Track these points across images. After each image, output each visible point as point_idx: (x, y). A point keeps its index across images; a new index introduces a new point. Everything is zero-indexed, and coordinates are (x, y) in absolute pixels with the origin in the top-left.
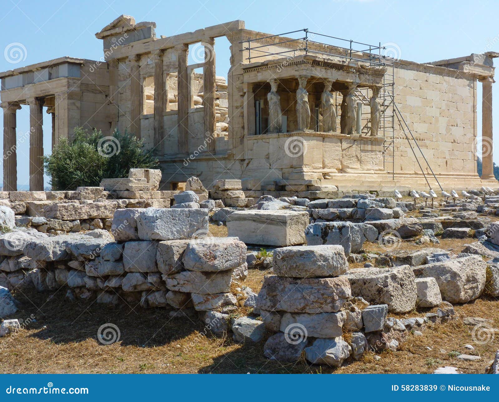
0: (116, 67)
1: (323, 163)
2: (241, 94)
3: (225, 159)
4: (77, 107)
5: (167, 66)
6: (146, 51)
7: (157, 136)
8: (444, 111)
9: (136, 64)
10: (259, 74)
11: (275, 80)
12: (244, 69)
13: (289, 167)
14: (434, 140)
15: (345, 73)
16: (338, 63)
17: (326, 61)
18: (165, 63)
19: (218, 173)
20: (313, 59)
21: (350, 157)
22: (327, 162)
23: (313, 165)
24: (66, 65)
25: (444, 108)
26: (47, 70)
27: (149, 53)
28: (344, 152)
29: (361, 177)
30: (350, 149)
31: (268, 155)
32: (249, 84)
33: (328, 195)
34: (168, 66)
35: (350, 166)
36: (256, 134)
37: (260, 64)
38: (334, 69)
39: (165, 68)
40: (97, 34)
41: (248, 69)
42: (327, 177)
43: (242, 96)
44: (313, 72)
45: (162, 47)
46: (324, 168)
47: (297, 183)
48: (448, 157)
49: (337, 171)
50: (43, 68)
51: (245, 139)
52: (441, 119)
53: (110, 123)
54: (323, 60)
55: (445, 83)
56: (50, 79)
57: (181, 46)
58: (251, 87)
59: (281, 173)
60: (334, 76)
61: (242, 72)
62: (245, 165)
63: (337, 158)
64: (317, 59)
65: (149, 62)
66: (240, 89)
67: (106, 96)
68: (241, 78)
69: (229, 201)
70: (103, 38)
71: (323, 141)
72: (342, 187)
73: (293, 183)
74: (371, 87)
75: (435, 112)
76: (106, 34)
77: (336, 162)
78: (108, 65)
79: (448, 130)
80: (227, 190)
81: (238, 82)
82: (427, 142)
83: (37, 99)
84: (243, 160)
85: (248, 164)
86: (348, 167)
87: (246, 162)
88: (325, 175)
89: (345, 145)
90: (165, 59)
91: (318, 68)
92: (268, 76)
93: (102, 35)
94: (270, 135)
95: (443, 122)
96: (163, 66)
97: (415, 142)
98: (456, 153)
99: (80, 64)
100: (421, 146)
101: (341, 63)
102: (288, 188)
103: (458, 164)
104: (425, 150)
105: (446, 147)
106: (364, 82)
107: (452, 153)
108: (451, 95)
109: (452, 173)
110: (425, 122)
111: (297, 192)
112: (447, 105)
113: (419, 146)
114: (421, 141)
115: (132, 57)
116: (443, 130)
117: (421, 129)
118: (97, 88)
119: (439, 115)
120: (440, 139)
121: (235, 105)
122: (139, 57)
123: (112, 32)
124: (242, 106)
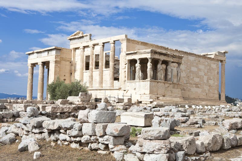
0: (75, 51)
1: (157, 93)
2: (125, 64)
3: (117, 90)
4: (58, 67)
6: (87, 45)
8: (206, 73)
9: (83, 50)
10: (133, 56)
12: (126, 54)
13: (143, 94)
14: (202, 85)
15: (167, 57)
16: (165, 53)
17: (160, 52)
21: (168, 91)
22: (159, 92)
23: (153, 94)
24: (55, 50)
28: (166, 89)
29: (172, 99)
30: (169, 87)
32: (128, 60)
33: (159, 106)
36: (130, 80)
38: (163, 55)
41: (128, 54)
42: (158, 99)
43: (126, 65)
44: (154, 56)
45: (94, 44)
46: (157, 95)
48: (207, 92)
49: (163, 96)
51: (126, 82)
52: (204, 76)
53: (71, 73)
54: (158, 52)
55: (206, 63)
56: (48, 55)
57: (101, 44)
58: (129, 61)
59: (140, 96)
60: (162, 58)
63: (163, 91)
64: (156, 51)
65: (88, 49)
66: (125, 62)
67: (70, 62)
68: (125, 57)
71: (157, 84)
73: (145, 100)
74: (177, 63)
75: (202, 74)
76: (71, 38)
78: (72, 50)
79: (208, 81)
80: (118, 102)
81: (124, 59)
82: (199, 86)
83: (42, 63)
86: (167, 95)
87: (126, 91)
88: (158, 97)
89: (166, 85)
91: (156, 55)
92: (136, 57)
95: (205, 78)
97: (194, 85)
98: (210, 90)
99: (60, 49)
100: (197, 87)
101: (166, 53)
102: (142, 102)
103: (211, 95)
104: (198, 89)
105: (206, 88)
106: (174, 61)
107: (209, 91)
108: (209, 67)
109: (209, 99)
110: (198, 78)
111: (146, 104)
112: (207, 71)
113: (196, 87)
114: (197, 85)
115: (81, 47)
116: (205, 81)
117: (197, 80)
118: (67, 59)
119: (204, 75)
120: (204, 85)
121: (122, 68)
122: (85, 47)
123: (74, 37)
124: (125, 69)
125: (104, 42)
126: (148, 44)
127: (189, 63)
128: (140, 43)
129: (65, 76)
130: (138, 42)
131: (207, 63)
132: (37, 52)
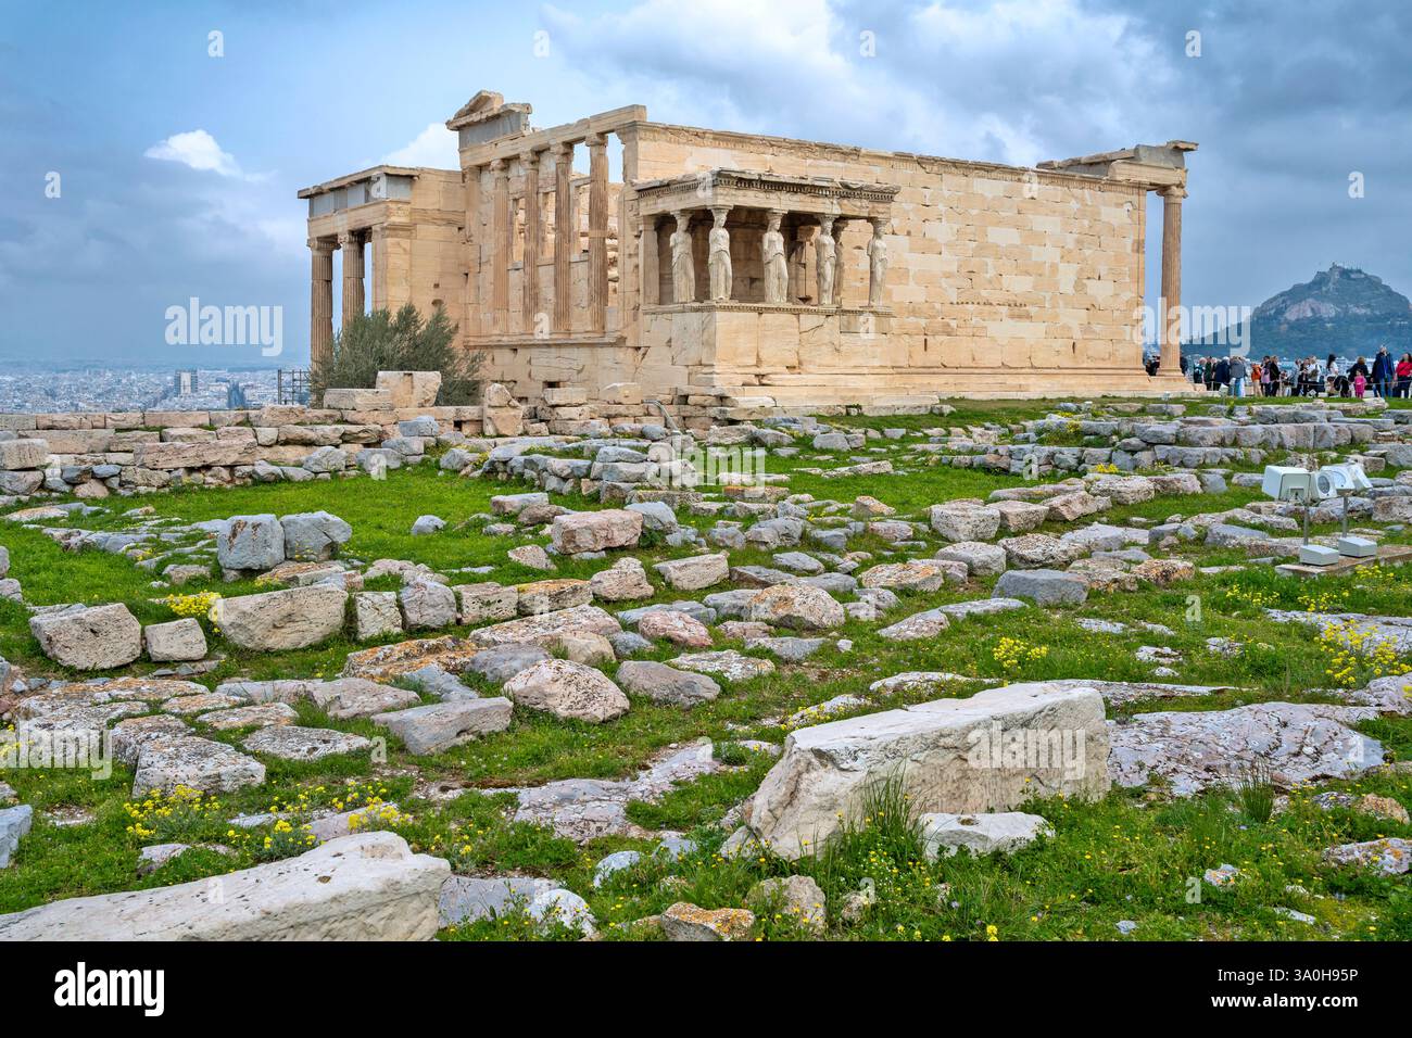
0: (477, 179)
1: (758, 355)
2: (635, 233)
3: (611, 345)
4: (405, 250)
5: (544, 179)
6: (514, 153)
7: (527, 300)
8: (1070, 251)
9: (503, 174)
10: (660, 201)
11: (683, 211)
12: (639, 191)
13: (695, 363)
14: (1047, 305)
15: (808, 198)
16: (792, 180)
17: (764, 178)
18: (541, 176)
19: (605, 368)
20: (738, 175)
21: (817, 345)
22: (765, 354)
23: (737, 361)
24: (386, 179)
25: (1071, 245)
26: (361, 186)
27: (516, 157)
28: (804, 336)
29: (837, 380)
30: (817, 332)
31: (670, 340)
32: (646, 217)
33: (750, 414)
35: (817, 360)
36: (661, 303)
37: (658, 184)
38: (784, 192)
39: (541, 182)
40: (448, 123)
41: (644, 192)
42: (764, 381)
43: (638, 237)
44: (740, 199)
45: (535, 145)
46: (758, 365)
47: (705, 392)
48: (1077, 335)
49: (786, 370)
50: (357, 182)
51: (641, 313)
52: (1062, 266)
53: (467, 274)
54: (756, 177)
55: (1073, 201)
56: (366, 201)
57: (559, 149)
59: (686, 373)
60: (782, 204)
61: (636, 195)
62: (640, 357)
63: (788, 347)
64: (745, 176)
65: (520, 171)
66: (634, 226)
67: (460, 229)
68: (635, 207)
69: (558, 426)
70: (459, 128)
71: (759, 318)
72: (786, 399)
73: (700, 390)
75: (1048, 254)
76: (463, 121)
77: (787, 354)
78: (464, 176)
79: (1079, 286)
80: (557, 406)
81: (631, 214)
82: (1033, 310)
83: (352, 233)
84: (638, 348)
85: (643, 356)
87: (642, 351)
88: (759, 376)
89: (807, 323)
90: (542, 169)
91: (750, 192)
92: (671, 204)
93: (456, 124)
95: (1067, 276)
96: (538, 180)
97: (1005, 309)
98: (1097, 328)
99: (411, 177)
100: (1020, 317)
101: (798, 180)
102: (692, 399)
103: (1100, 348)
104: (1025, 324)
105: (1073, 319)
106: (849, 213)
107: (1087, 328)
108: (1086, 222)
109: (1085, 365)
110: (1027, 273)
111: (704, 407)
112: (1078, 242)
113: (1012, 317)
114: (1018, 309)
115: (496, 163)
116: (1067, 287)
117: (1019, 285)
118: (443, 216)
119: (1058, 259)
120: (1061, 303)
121: (627, 252)
122: (507, 162)
123: (468, 119)
124: (637, 255)
125: (568, 138)
126: (750, 138)
127: (974, 212)
128: (709, 137)
129: (437, 286)
130: (696, 134)
131: (1074, 205)
132: (332, 190)
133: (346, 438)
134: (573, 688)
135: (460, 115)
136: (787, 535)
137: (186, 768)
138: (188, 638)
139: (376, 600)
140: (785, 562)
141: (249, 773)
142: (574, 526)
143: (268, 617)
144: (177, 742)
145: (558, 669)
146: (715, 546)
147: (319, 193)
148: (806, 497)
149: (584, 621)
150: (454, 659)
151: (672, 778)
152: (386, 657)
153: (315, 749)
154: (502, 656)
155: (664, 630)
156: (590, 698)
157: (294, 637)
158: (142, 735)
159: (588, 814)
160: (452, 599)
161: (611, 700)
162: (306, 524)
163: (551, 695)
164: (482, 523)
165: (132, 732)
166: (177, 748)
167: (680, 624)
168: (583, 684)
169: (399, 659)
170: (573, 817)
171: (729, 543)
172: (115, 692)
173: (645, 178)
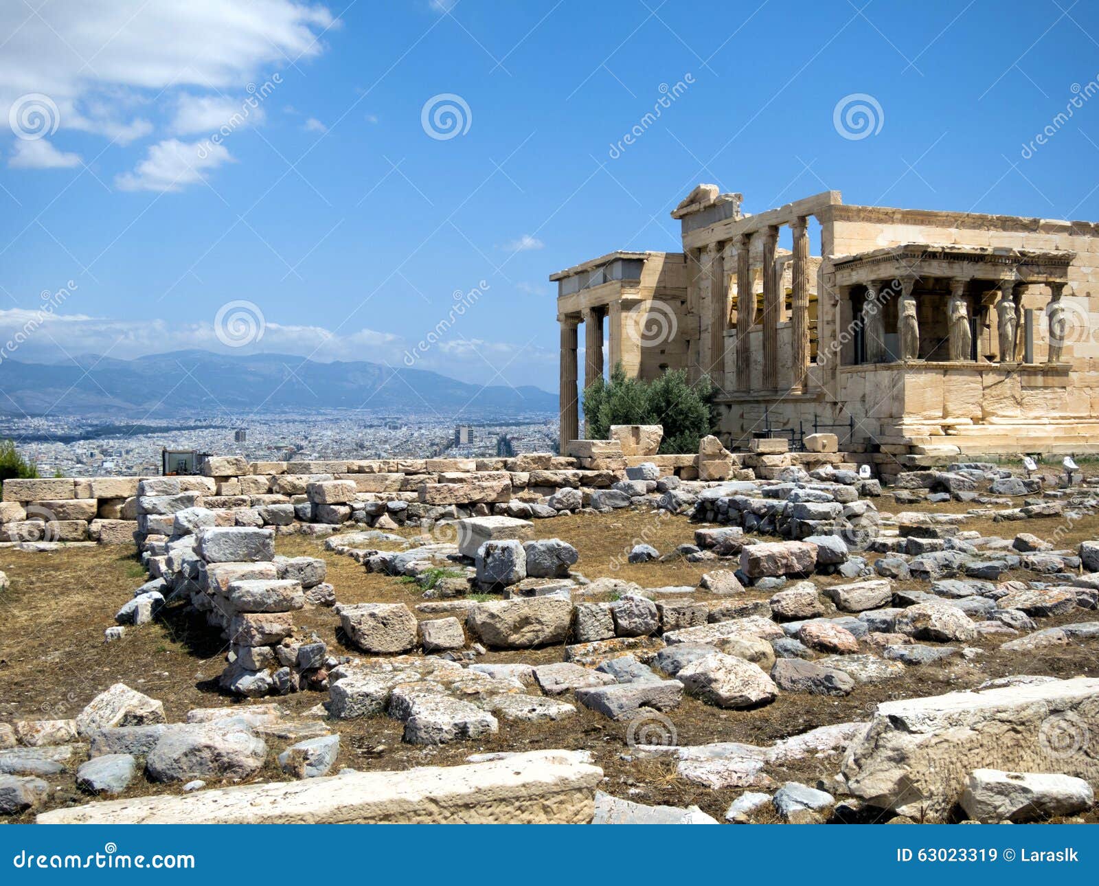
0: (698, 259)
1: (945, 408)
2: (833, 302)
3: (813, 401)
6: (728, 236)
7: (740, 363)
9: (719, 255)
10: (854, 273)
11: (873, 281)
12: (835, 265)
13: (888, 415)
15: (989, 267)
16: (973, 252)
17: (947, 251)
18: (751, 254)
20: (923, 249)
21: (999, 399)
22: (951, 407)
23: (925, 413)
24: (620, 263)
26: (601, 270)
27: (730, 240)
28: (987, 391)
29: (1019, 430)
30: (1000, 386)
31: (864, 396)
32: (841, 287)
33: (937, 461)
34: (754, 258)
35: (1000, 413)
36: (856, 363)
37: (851, 259)
38: (966, 262)
39: (751, 261)
40: (673, 214)
41: (841, 265)
42: (950, 432)
43: (835, 305)
44: (925, 270)
45: (746, 230)
46: (944, 417)
47: (895, 442)
49: (971, 422)
50: (598, 266)
51: (838, 372)
53: (688, 341)
54: (940, 250)
56: (605, 281)
57: (765, 230)
58: (846, 291)
59: (878, 424)
60: (963, 273)
61: (833, 269)
62: (838, 411)
63: (972, 401)
64: (929, 250)
65: (732, 252)
66: (831, 296)
67: (683, 303)
68: (832, 279)
69: (764, 472)
70: (681, 217)
71: (945, 375)
72: (968, 448)
73: (890, 440)
74: (1047, 284)
76: (685, 211)
77: (971, 407)
78: (686, 257)
80: (763, 454)
81: (829, 285)
83: (593, 309)
84: (835, 403)
85: (841, 409)
86: (993, 414)
87: (840, 405)
88: (946, 428)
89: (990, 379)
90: (752, 248)
91: (935, 263)
92: (861, 276)
93: (678, 214)
94: (866, 366)
96: (748, 258)
99: (642, 260)
101: (978, 252)
102: (883, 448)
111: (895, 455)
115: (712, 246)
118: (668, 292)
121: (825, 319)
122: (721, 245)
123: (690, 209)
124: (834, 321)
125: (773, 222)
126: (936, 215)
128: (898, 216)
130: (887, 214)
132: (577, 273)
133: (585, 481)
134: (732, 676)
135: (682, 207)
136: (946, 566)
137: (441, 717)
138: (450, 632)
139: (593, 609)
140: (941, 588)
141: (485, 723)
142: (759, 554)
143: (510, 618)
144: (437, 700)
145: (721, 660)
146: (881, 573)
147: (567, 276)
148: (974, 533)
149: (754, 629)
150: (647, 653)
151: (804, 747)
152: (595, 650)
153: (534, 710)
154: (681, 651)
155: (818, 637)
156: (746, 684)
157: (530, 635)
158: (414, 694)
159: (732, 767)
160: (654, 610)
161: (762, 687)
162: (542, 549)
163: (716, 681)
164: (687, 551)
165: (407, 692)
166: (437, 704)
167: (832, 633)
168: (741, 674)
169: (605, 652)
170: (721, 768)
171: (894, 571)
172: (396, 665)
173: (839, 254)
